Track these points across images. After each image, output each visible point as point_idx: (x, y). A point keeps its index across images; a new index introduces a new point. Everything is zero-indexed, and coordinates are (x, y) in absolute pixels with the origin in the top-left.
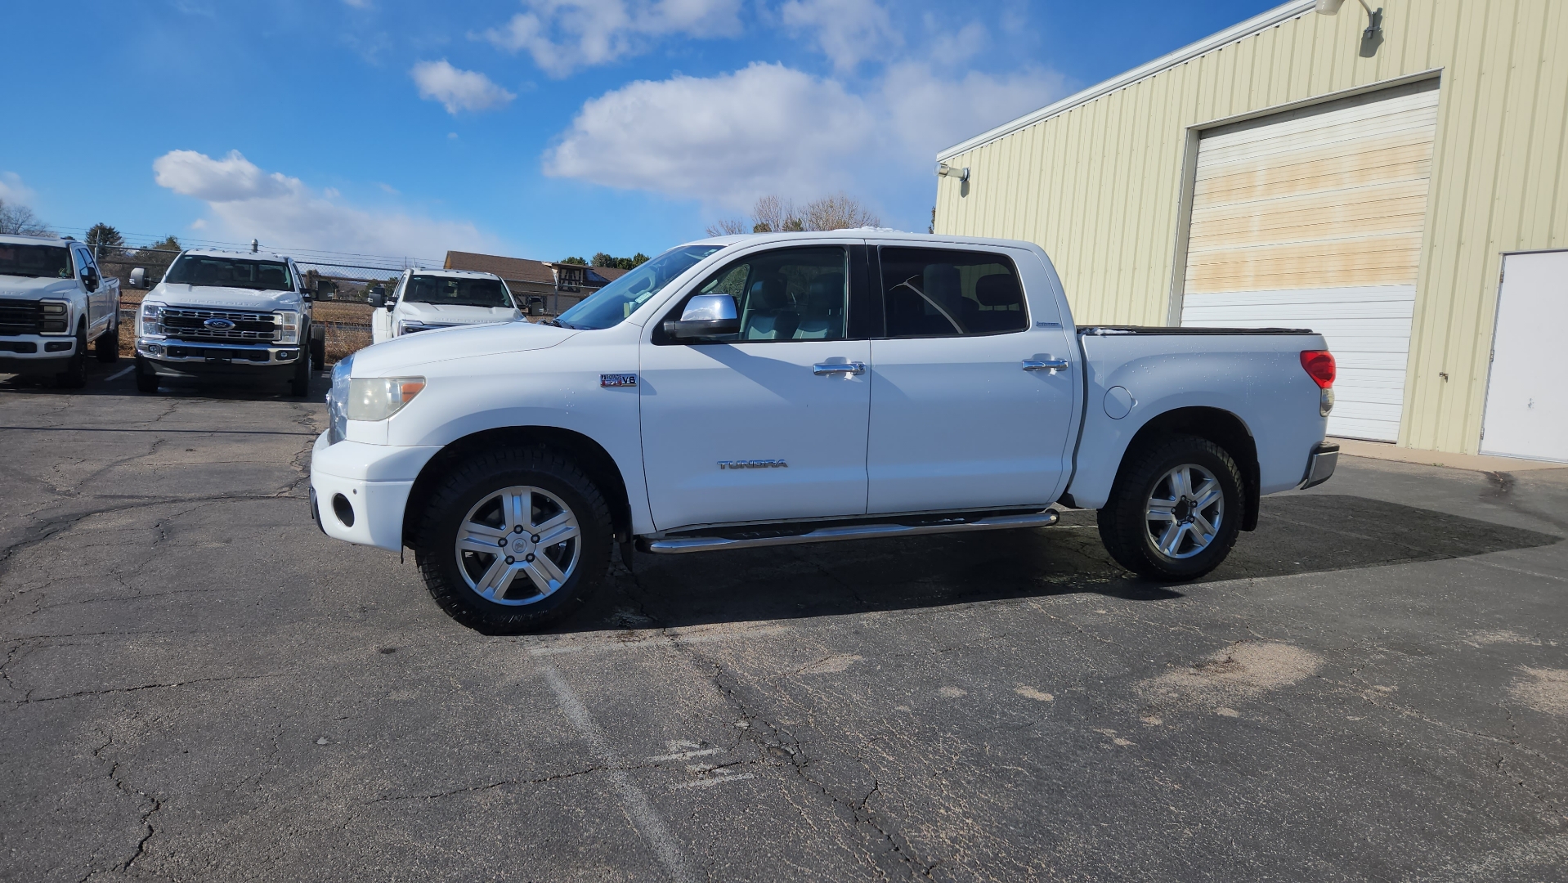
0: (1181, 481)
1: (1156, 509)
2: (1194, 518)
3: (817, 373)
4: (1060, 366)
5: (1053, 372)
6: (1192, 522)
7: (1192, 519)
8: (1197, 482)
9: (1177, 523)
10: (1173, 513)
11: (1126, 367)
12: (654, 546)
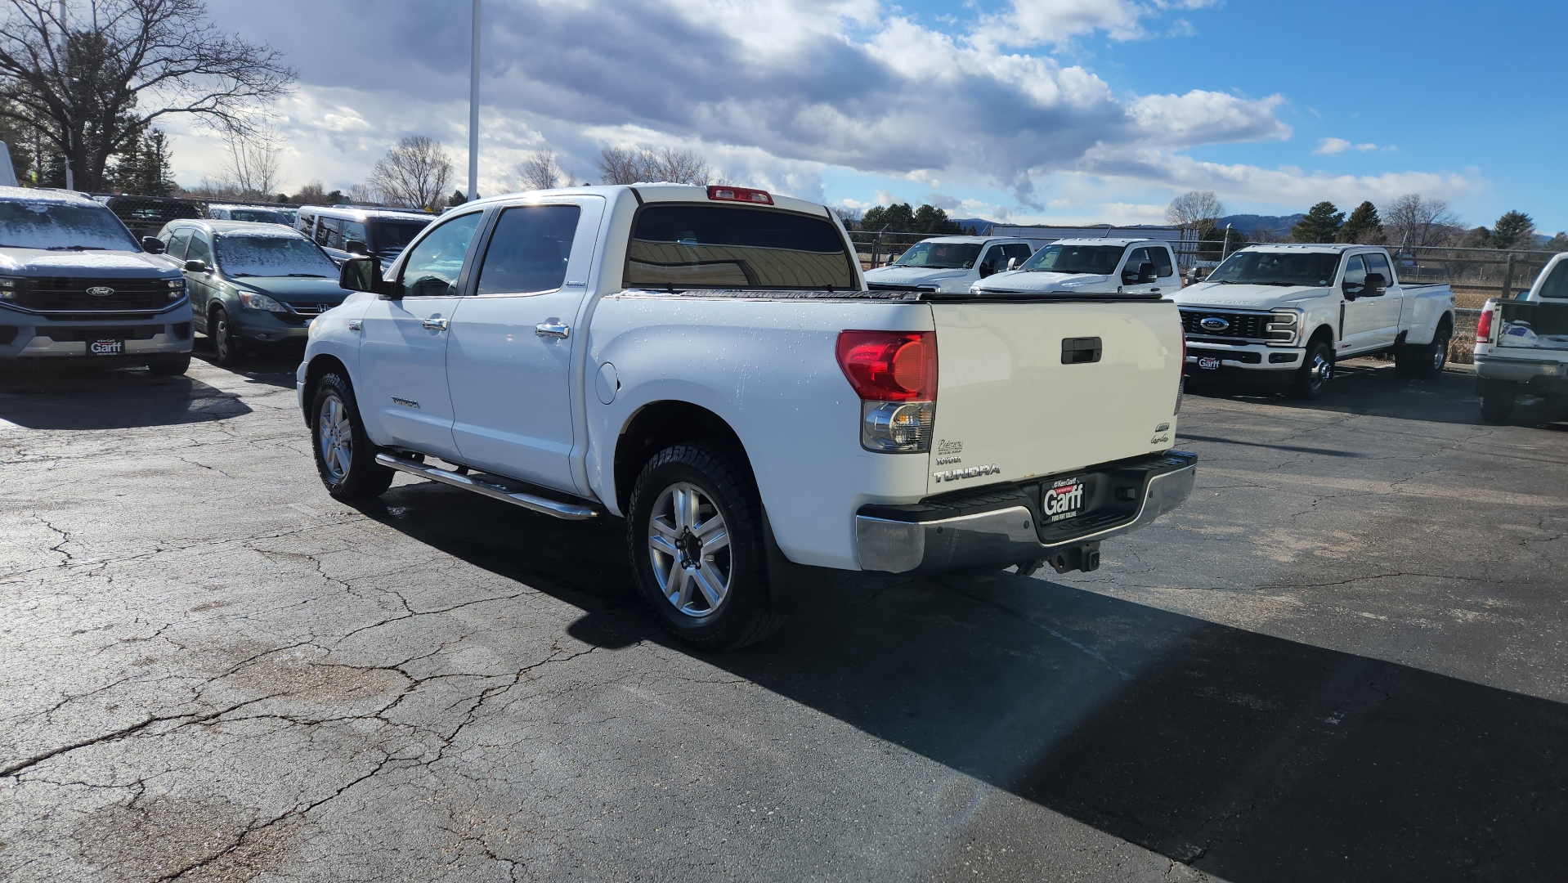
0: (684, 504)
1: (661, 537)
2: (701, 565)
3: (428, 327)
4: (564, 334)
5: (559, 340)
6: (697, 568)
8: (704, 512)
9: (682, 563)
10: (678, 547)
11: (619, 340)
12: (379, 456)
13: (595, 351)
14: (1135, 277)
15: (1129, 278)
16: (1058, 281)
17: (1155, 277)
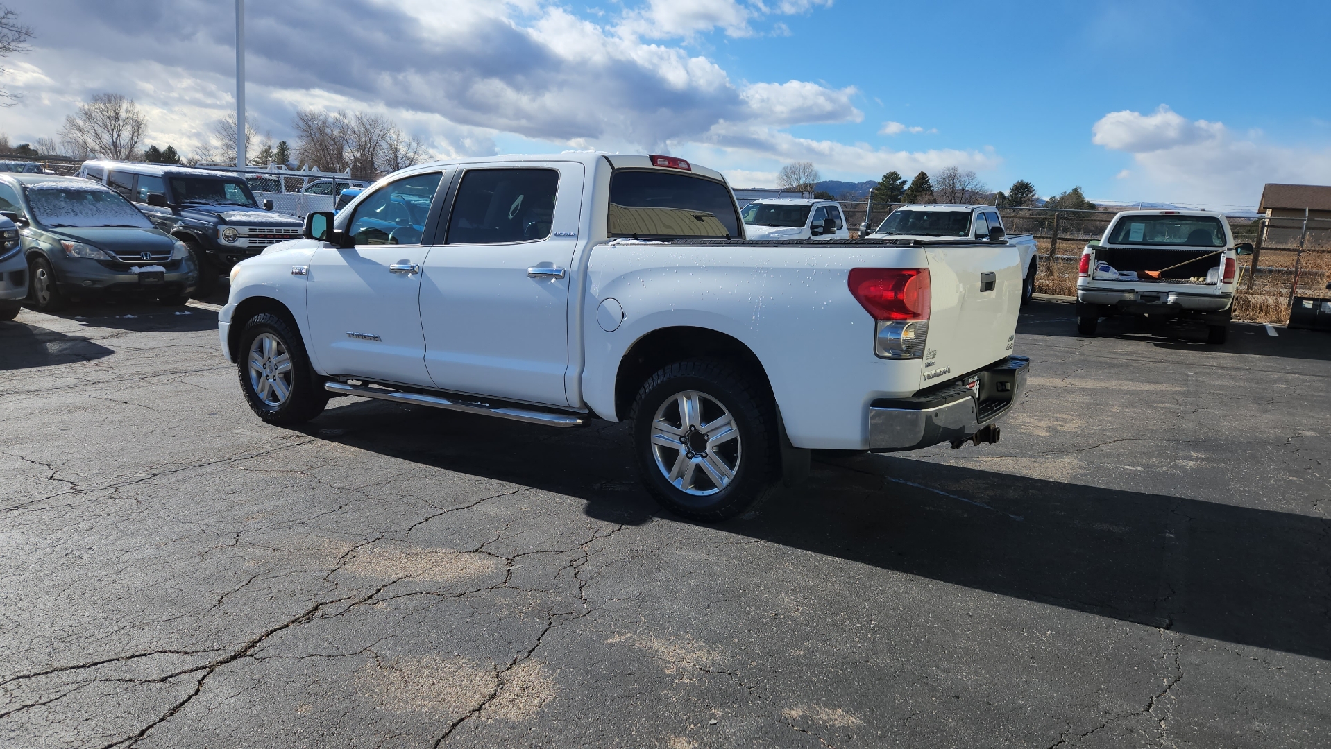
0: (688, 407)
1: (664, 435)
2: (707, 455)
3: (394, 271)
4: (559, 275)
5: (553, 280)
6: (703, 457)
7: (704, 455)
8: (709, 413)
9: (687, 455)
10: (682, 443)
11: (623, 279)
12: (327, 384)
13: (595, 289)
14: (821, 230)
15: (816, 230)
16: (767, 233)
17: (835, 229)
